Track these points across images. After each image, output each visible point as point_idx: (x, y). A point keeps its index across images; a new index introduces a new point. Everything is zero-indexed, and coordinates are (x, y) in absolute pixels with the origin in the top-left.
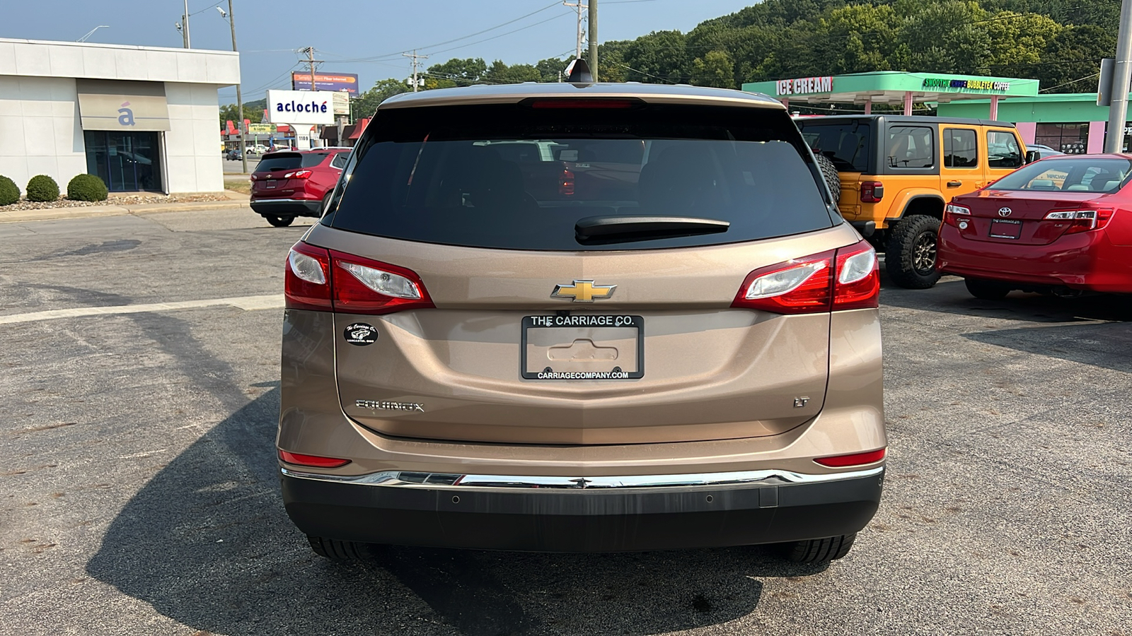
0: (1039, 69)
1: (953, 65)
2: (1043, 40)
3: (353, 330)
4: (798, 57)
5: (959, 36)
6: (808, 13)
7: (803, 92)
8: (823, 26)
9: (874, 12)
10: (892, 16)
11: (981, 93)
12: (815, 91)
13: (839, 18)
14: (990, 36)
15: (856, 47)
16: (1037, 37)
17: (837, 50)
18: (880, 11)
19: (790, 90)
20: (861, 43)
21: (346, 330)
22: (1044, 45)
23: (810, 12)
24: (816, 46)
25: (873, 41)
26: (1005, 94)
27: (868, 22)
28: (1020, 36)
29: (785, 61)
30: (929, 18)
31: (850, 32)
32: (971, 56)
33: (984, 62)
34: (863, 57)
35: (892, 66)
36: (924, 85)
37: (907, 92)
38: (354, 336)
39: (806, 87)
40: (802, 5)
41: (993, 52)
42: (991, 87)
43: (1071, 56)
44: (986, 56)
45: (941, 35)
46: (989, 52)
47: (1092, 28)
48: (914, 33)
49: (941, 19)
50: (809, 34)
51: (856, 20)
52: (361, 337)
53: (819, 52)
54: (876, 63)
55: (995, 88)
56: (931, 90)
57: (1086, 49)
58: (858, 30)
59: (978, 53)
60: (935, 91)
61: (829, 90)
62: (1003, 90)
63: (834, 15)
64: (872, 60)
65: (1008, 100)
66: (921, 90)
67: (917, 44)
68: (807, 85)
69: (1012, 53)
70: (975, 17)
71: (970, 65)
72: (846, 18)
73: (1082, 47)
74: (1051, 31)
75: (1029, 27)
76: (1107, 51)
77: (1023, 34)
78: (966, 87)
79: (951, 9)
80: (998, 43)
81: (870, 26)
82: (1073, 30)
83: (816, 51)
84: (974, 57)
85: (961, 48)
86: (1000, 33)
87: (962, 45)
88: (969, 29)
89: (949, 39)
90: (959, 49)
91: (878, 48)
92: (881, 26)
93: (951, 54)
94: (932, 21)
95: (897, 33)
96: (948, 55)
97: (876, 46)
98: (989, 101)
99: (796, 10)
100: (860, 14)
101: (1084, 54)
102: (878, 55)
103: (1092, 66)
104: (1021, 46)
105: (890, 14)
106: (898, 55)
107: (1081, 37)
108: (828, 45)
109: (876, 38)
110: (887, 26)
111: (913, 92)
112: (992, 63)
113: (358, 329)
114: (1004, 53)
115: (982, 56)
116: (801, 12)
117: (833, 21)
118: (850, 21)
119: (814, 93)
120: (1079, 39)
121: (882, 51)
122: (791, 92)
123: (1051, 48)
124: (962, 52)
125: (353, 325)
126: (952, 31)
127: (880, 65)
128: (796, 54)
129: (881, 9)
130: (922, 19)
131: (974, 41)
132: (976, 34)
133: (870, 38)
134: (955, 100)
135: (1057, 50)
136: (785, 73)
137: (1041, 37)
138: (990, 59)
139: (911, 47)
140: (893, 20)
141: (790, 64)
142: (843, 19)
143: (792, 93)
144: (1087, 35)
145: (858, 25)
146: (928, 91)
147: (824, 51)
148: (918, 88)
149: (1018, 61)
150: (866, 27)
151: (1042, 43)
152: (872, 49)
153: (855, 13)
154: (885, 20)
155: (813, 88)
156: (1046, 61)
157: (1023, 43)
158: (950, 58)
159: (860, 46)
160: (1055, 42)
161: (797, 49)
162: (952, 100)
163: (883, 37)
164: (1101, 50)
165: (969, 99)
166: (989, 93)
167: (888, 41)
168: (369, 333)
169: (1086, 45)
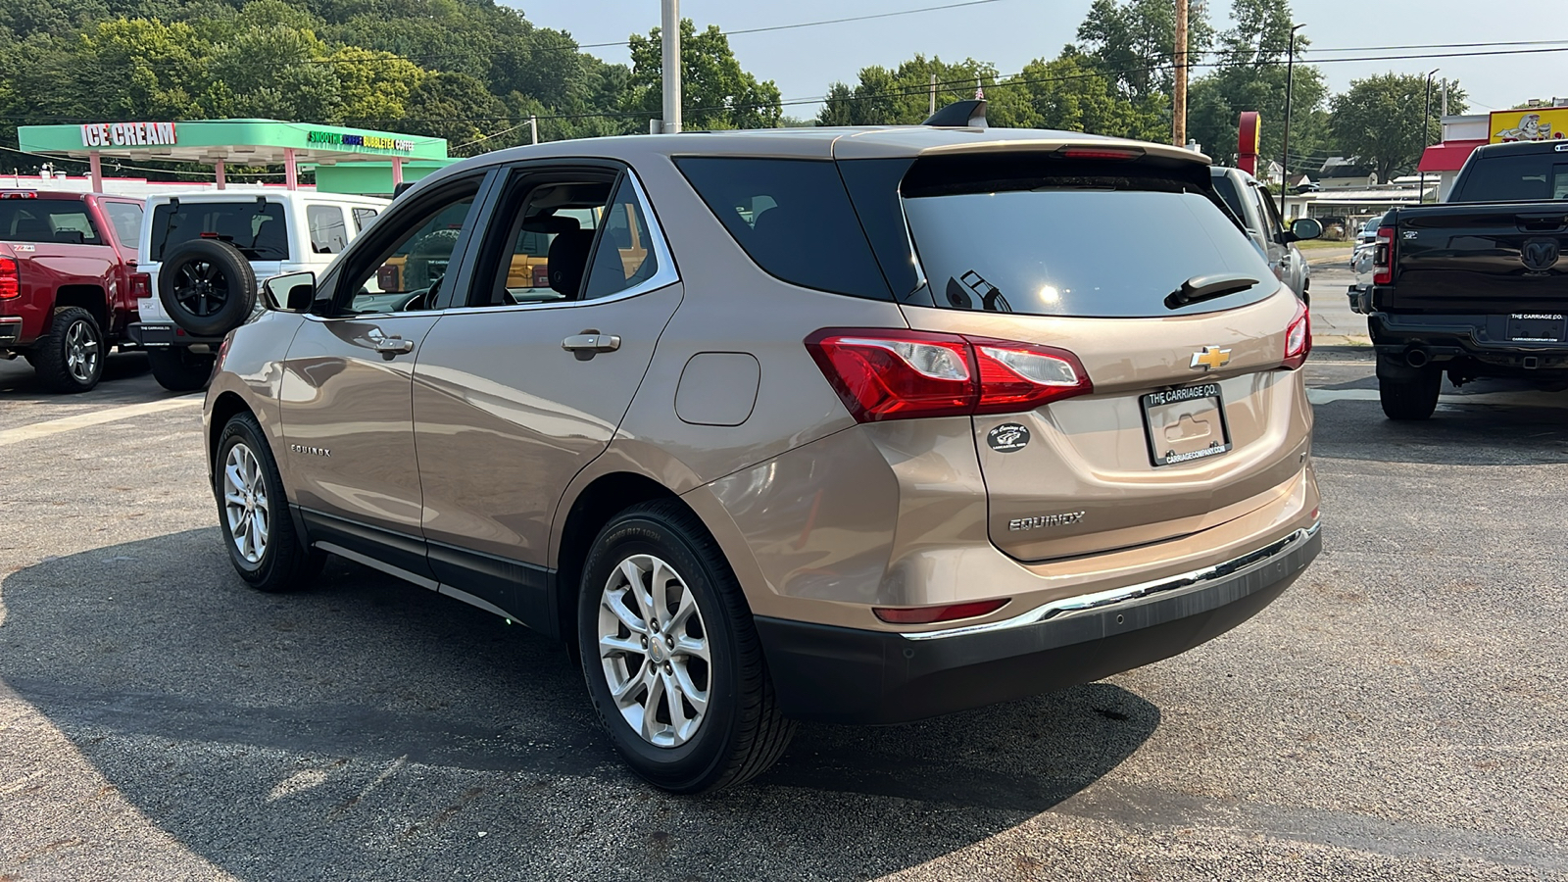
0: (406, 125)
1: (293, 114)
2: (406, 88)
3: (999, 434)
4: (53, 89)
5: (297, 75)
6: (50, 23)
7: (128, 143)
8: (87, 46)
9: (165, 31)
10: (193, 39)
11: (381, 153)
12: (150, 143)
13: (111, 37)
14: (338, 77)
15: (146, 80)
16: (396, 83)
17: (116, 83)
18: (175, 30)
19: (106, 139)
20: (153, 75)
21: (990, 434)
22: (407, 95)
23: (53, 22)
24: (81, 75)
25: (171, 73)
26: (410, 156)
27: (157, 44)
28: (375, 81)
29: (30, 94)
30: (250, 47)
31: (132, 58)
32: (317, 102)
33: (335, 113)
34: (160, 95)
35: (206, 111)
36: (309, 140)
37: (285, 148)
38: (1001, 442)
39: (133, 137)
40: (37, 10)
41: (344, 99)
42: (393, 146)
43: (442, 111)
44: (336, 105)
45: (271, 72)
46: (339, 99)
47: (460, 77)
48: (231, 68)
49: (267, 50)
50: (65, 57)
51: (138, 42)
52: (1010, 441)
53: (85, 83)
54: (181, 106)
55: (397, 147)
56: (318, 147)
57: (458, 103)
58: (145, 55)
59: (324, 100)
60: (324, 149)
61: (173, 142)
62: (407, 151)
63: (103, 30)
64: (174, 101)
65: (411, 165)
66: (306, 147)
67: (240, 83)
68: (135, 134)
69: (369, 102)
70: (313, 51)
71: (316, 115)
72: (122, 36)
73: (452, 99)
74: (413, 76)
75: (384, 70)
76: (480, 106)
77: (379, 78)
78: (362, 144)
79: (280, 37)
80: (349, 88)
81: (162, 51)
82: (438, 78)
83: (82, 82)
84: (321, 105)
85: (301, 91)
86: (350, 75)
87: (303, 88)
88: (309, 68)
89: (284, 79)
90: (299, 92)
91: (182, 84)
92: (179, 52)
93: (290, 99)
94: (255, 52)
95: (206, 65)
96: (284, 99)
97: (177, 81)
98: (389, 164)
99: (28, 17)
100: (143, 33)
101: (456, 109)
102: (182, 94)
103: (467, 125)
104: (379, 94)
105: (189, 36)
106: (213, 96)
107: (449, 87)
108: (100, 75)
109: (174, 69)
110: (189, 53)
111: (294, 149)
112: (346, 114)
113: (1005, 432)
114: (359, 102)
115: (331, 104)
116: (38, 22)
117: (102, 39)
118: (129, 41)
119: (146, 145)
120: (448, 90)
121: (187, 89)
122: (107, 143)
123: (415, 99)
124: (304, 97)
125: (998, 428)
126: (285, 68)
127: (187, 109)
128: (48, 85)
129: (176, 29)
130: (241, 47)
131: (318, 83)
132: (319, 73)
133: (165, 69)
134: (341, 161)
135: (423, 102)
136: (33, 112)
137: (403, 85)
138: (343, 108)
139: (231, 86)
140: (196, 45)
141: (41, 98)
142: (118, 37)
143: (110, 143)
144: (455, 85)
145: (143, 48)
146: (315, 148)
147: (94, 83)
148: (302, 143)
149: (379, 113)
150: (157, 53)
151: (404, 91)
152: (172, 85)
153: (134, 30)
154: (184, 45)
155: (144, 138)
156: (413, 116)
157: (381, 90)
158: (288, 104)
159: (152, 79)
160: (420, 91)
161: (47, 76)
162: (338, 161)
163: (185, 68)
164: (474, 106)
165: (365, 160)
166: (390, 154)
167: (195, 75)
168: (1019, 435)
169: (456, 97)
